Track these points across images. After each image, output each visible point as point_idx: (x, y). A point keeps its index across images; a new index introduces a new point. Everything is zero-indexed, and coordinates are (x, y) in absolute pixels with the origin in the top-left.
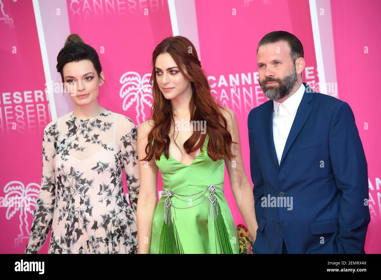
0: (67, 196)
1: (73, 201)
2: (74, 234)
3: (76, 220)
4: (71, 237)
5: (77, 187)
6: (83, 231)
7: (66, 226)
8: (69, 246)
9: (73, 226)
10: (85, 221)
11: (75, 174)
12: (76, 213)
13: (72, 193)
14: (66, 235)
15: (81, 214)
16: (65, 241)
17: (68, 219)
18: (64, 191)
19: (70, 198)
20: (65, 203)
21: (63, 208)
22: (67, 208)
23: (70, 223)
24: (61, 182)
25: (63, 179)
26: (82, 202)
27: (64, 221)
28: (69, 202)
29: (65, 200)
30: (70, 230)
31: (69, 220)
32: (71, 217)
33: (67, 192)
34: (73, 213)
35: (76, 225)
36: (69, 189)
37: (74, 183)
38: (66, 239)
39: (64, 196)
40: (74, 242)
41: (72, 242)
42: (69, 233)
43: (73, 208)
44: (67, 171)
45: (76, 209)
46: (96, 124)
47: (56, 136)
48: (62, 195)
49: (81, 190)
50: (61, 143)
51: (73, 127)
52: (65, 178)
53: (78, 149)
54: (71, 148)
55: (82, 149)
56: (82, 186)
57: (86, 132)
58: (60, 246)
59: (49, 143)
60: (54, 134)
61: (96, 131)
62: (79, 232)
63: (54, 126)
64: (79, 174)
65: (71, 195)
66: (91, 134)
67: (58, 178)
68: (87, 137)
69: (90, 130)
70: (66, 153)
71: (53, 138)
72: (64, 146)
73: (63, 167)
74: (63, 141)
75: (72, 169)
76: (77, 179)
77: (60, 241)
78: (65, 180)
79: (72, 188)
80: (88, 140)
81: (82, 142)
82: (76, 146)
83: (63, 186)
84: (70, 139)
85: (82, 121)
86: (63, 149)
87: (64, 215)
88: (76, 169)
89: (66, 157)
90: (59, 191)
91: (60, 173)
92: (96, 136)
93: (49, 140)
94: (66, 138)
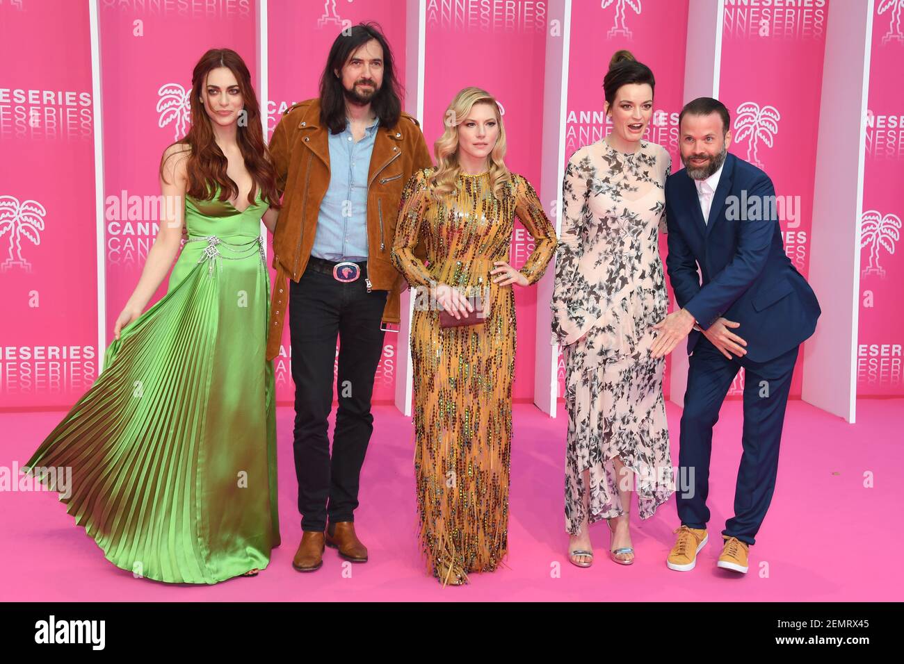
0: (613, 239)
1: (622, 244)
2: (618, 281)
3: (622, 266)
4: (614, 285)
5: (629, 228)
6: (629, 280)
7: (608, 271)
9: (618, 272)
10: (633, 268)
11: (629, 215)
12: (624, 258)
13: (621, 235)
14: (607, 281)
15: (630, 260)
16: (605, 288)
17: (612, 264)
18: (608, 234)
19: (618, 240)
20: (610, 247)
24: (606, 224)
25: (609, 222)
26: (632, 247)
27: (606, 265)
28: (614, 245)
29: (609, 243)
30: (613, 276)
31: (614, 265)
32: (616, 262)
33: (614, 235)
34: (621, 258)
35: (622, 272)
36: (617, 231)
37: (627, 225)
38: (607, 287)
39: (608, 239)
40: (617, 290)
41: (614, 290)
42: (612, 280)
43: (621, 252)
44: (620, 212)
45: (624, 254)
46: (642, 159)
47: (591, 172)
48: (605, 238)
49: (634, 232)
50: (604, 181)
51: (615, 163)
52: (614, 219)
53: (631, 189)
54: (622, 188)
55: (635, 190)
56: (636, 228)
57: (634, 169)
58: (598, 292)
59: (580, 179)
60: (587, 169)
61: (644, 167)
62: (624, 281)
63: (586, 160)
64: (634, 215)
65: (620, 238)
66: (641, 172)
67: (601, 220)
68: (636, 174)
69: (637, 166)
70: (618, 194)
71: (585, 174)
72: (611, 185)
73: (615, 208)
74: (607, 180)
75: (626, 210)
76: (631, 220)
77: (597, 287)
78: (614, 222)
79: (621, 230)
80: (639, 179)
81: (632, 181)
82: (627, 186)
83: (608, 228)
84: (617, 178)
85: (626, 155)
86: (610, 188)
87: (606, 258)
88: (630, 211)
89: (618, 198)
90: (599, 233)
91: (608, 215)
92: (646, 173)
93: (580, 176)
94: (609, 176)
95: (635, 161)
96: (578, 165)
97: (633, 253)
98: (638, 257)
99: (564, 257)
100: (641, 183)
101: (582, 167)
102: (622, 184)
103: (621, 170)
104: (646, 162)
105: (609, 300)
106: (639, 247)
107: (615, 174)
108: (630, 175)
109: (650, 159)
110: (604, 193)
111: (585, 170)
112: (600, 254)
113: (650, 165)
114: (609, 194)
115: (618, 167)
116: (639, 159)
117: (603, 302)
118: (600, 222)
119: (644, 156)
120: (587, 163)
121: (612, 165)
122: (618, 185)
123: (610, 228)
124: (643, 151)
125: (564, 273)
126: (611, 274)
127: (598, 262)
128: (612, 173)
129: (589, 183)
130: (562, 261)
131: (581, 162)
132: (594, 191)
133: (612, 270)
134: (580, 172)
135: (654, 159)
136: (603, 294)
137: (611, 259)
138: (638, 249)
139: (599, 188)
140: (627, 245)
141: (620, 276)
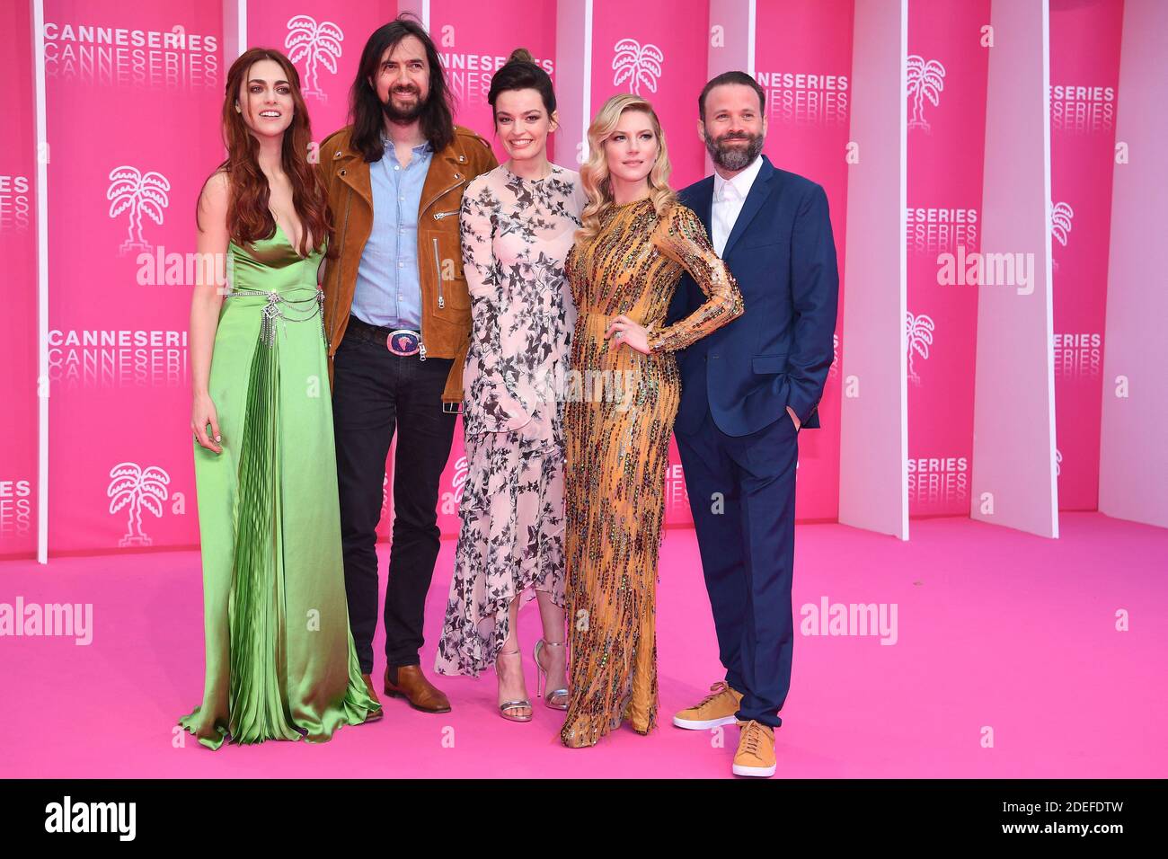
0: (530, 295)
1: (541, 301)
2: (541, 350)
3: (544, 330)
4: (536, 355)
5: (547, 280)
7: (527, 339)
8: (531, 367)
9: (539, 338)
10: (557, 331)
11: (546, 262)
12: (545, 319)
13: (539, 289)
14: (527, 351)
15: (553, 321)
16: (524, 361)
17: (531, 328)
18: (523, 288)
19: (536, 296)
20: (526, 306)
21: (522, 313)
22: (528, 312)
23: (534, 334)
24: (518, 274)
25: (522, 270)
26: (553, 304)
28: (532, 303)
29: (525, 300)
30: (534, 344)
31: (534, 329)
32: (537, 325)
33: (529, 289)
34: (541, 319)
35: (544, 338)
36: (532, 283)
37: (544, 275)
38: (527, 358)
39: (524, 294)
40: (539, 362)
41: (536, 362)
42: (532, 350)
43: (541, 312)
44: (534, 257)
45: (544, 314)
46: (554, 185)
47: (496, 207)
48: (520, 294)
49: (553, 285)
50: (512, 217)
51: (522, 193)
52: (528, 267)
53: (547, 227)
54: (535, 226)
55: (552, 226)
56: (555, 279)
57: (546, 200)
58: (516, 367)
59: (481, 217)
60: (490, 204)
61: (557, 197)
62: (548, 349)
63: (486, 191)
64: (553, 262)
65: (537, 293)
66: (554, 202)
67: (512, 267)
68: (550, 207)
69: (549, 196)
70: (531, 233)
71: (488, 211)
72: (521, 222)
73: (528, 252)
74: (515, 216)
75: (542, 254)
76: (549, 268)
77: (515, 360)
78: (527, 271)
79: (538, 283)
80: (554, 212)
81: (547, 216)
82: (541, 223)
83: (522, 280)
84: (528, 213)
85: (533, 182)
86: (521, 226)
87: (523, 322)
88: (547, 256)
89: (532, 238)
90: (512, 288)
91: (520, 261)
92: (560, 204)
93: (481, 213)
94: (518, 210)
95: (545, 188)
96: (478, 199)
97: (555, 311)
98: (562, 317)
99: (488, 315)
100: (557, 218)
101: (482, 201)
102: (535, 221)
103: (531, 202)
104: (559, 189)
105: (531, 376)
106: (561, 303)
107: (525, 207)
108: (542, 207)
109: (565, 186)
110: (513, 232)
111: (487, 205)
112: (516, 317)
113: (565, 193)
114: (519, 233)
115: (527, 198)
116: (550, 186)
117: (523, 379)
118: (511, 271)
119: (557, 182)
120: (488, 196)
121: (519, 196)
122: (530, 221)
123: (524, 280)
124: (557, 177)
125: (492, 336)
126: (531, 342)
127: (513, 327)
128: (521, 206)
129: (494, 220)
130: (486, 321)
131: (481, 195)
132: (500, 230)
133: (532, 337)
134: (481, 207)
135: (570, 186)
136: (523, 368)
137: (529, 322)
138: (560, 306)
139: (506, 225)
140: (547, 301)
141: (542, 343)
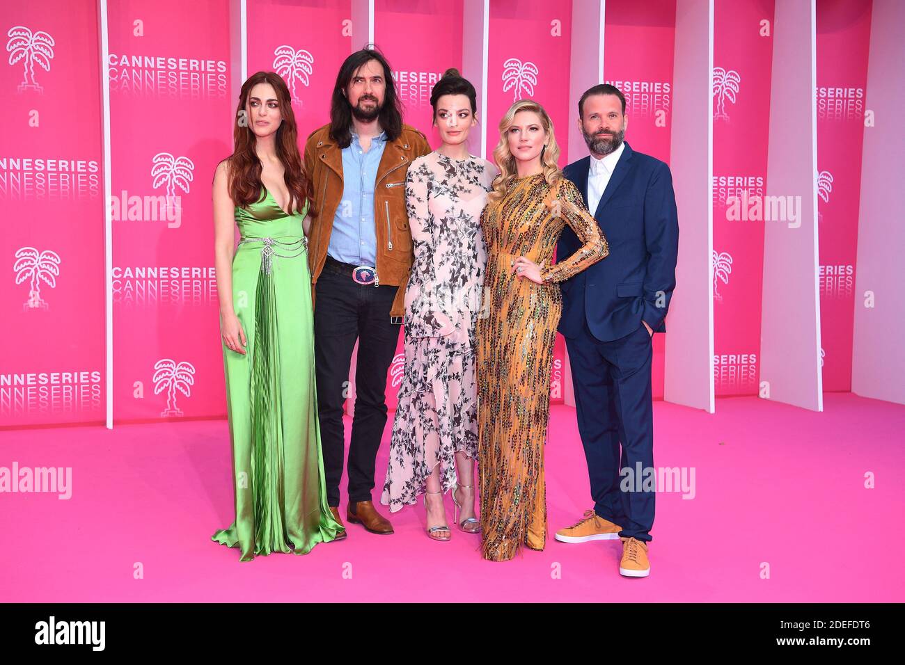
0: (453, 240)
1: (461, 245)
2: (460, 280)
3: (463, 266)
4: (457, 283)
5: (466, 230)
6: (468, 278)
7: (451, 271)
8: (453, 292)
9: (459, 271)
10: (471, 267)
11: (465, 217)
12: (463, 258)
13: (460, 236)
14: (450, 281)
15: (469, 260)
16: (448, 287)
17: (453, 264)
18: (448, 235)
19: (457, 242)
20: (450, 248)
21: (447, 253)
22: (452, 253)
23: (456, 268)
24: (446, 225)
25: (449, 223)
26: (469, 248)
27: (448, 266)
28: (455, 246)
29: (450, 244)
30: (455, 276)
31: (455, 265)
32: (457, 262)
33: (453, 236)
34: (461, 258)
35: (463, 271)
36: (455, 232)
37: (463, 227)
38: (450, 285)
39: (449, 240)
40: (459, 288)
41: (456, 288)
42: (454, 279)
43: (461, 253)
44: (457, 213)
45: (463, 255)
46: (471, 166)
47: (431, 176)
48: (446, 239)
49: (470, 234)
50: (442, 184)
51: (450, 168)
52: (453, 220)
53: (466, 191)
54: (458, 190)
55: (469, 192)
56: (471, 230)
57: (466, 174)
58: (443, 291)
59: (421, 183)
60: (427, 174)
61: (473, 173)
62: (465, 279)
63: (424, 166)
64: (470, 217)
65: (458, 239)
66: (471, 176)
67: (442, 220)
68: (468, 178)
69: (468, 172)
70: (455, 195)
71: (425, 179)
72: (448, 187)
73: (453, 208)
74: (444, 183)
75: (462, 211)
76: (467, 222)
77: (442, 286)
78: (452, 223)
79: (459, 232)
80: (471, 182)
81: (465, 184)
82: (462, 188)
83: (448, 229)
84: (452, 181)
85: (457, 162)
86: (448, 190)
87: (448, 259)
88: (466, 212)
89: (456, 199)
90: (442, 234)
91: (448, 216)
92: (476, 178)
93: (420, 180)
94: (446, 179)
95: (465, 167)
96: (418, 171)
97: (471, 252)
98: (475, 257)
100: (472, 186)
101: (421, 172)
102: (458, 186)
103: (455, 174)
104: (475, 168)
105: (452, 298)
106: (475, 247)
107: (451, 177)
108: (463, 178)
109: (478, 167)
110: (443, 194)
111: (424, 174)
112: (443, 256)
113: (479, 171)
114: (447, 195)
115: (452, 171)
116: (468, 165)
117: (448, 300)
118: (441, 223)
119: (473, 163)
120: (425, 169)
121: (447, 169)
122: (455, 187)
123: (449, 229)
124: (473, 160)
125: (431, 269)
126: (453, 274)
127: (442, 263)
128: (449, 176)
129: (430, 186)
130: (426, 258)
131: (420, 168)
132: (433, 194)
133: (454, 270)
134: (421, 176)
135: (482, 168)
136: (448, 292)
137: (452, 259)
138: (474, 249)
139: (438, 189)
140: (465, 245)
141: (461, 274)
